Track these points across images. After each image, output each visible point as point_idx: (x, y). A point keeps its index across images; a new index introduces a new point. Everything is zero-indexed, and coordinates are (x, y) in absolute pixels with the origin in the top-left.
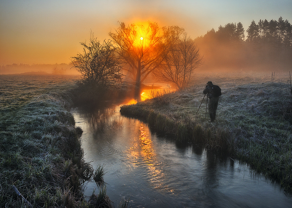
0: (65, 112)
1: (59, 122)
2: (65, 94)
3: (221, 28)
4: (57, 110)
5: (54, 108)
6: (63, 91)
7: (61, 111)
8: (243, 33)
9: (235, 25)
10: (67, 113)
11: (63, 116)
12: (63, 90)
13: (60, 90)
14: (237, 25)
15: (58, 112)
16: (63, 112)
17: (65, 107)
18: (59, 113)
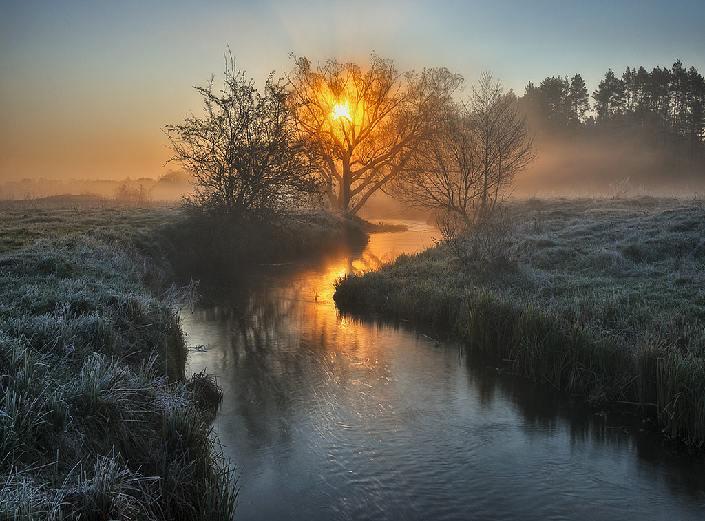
0: (146, 301)
1: (108, 361)
2: (146, 239)
3: (530, 89)
4: (111, 293)
5: (99, 283)
6: (140, 230)
7: (125, 297)
8: (585, 101)
9: (566, 82)
10: (152, 305)
11: (137, 322)
12: (142, 227)
13: (134, 226)
14: (570, 82)
15: (113, 300)
16: (135, 304)
17: (147, 280)
18: (116, 308)
